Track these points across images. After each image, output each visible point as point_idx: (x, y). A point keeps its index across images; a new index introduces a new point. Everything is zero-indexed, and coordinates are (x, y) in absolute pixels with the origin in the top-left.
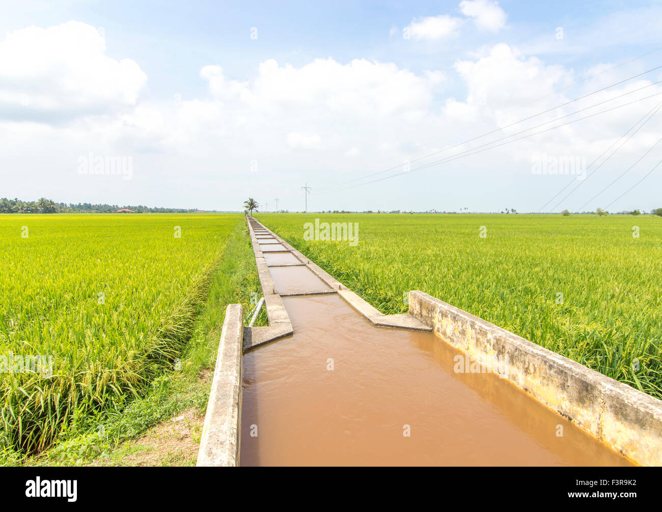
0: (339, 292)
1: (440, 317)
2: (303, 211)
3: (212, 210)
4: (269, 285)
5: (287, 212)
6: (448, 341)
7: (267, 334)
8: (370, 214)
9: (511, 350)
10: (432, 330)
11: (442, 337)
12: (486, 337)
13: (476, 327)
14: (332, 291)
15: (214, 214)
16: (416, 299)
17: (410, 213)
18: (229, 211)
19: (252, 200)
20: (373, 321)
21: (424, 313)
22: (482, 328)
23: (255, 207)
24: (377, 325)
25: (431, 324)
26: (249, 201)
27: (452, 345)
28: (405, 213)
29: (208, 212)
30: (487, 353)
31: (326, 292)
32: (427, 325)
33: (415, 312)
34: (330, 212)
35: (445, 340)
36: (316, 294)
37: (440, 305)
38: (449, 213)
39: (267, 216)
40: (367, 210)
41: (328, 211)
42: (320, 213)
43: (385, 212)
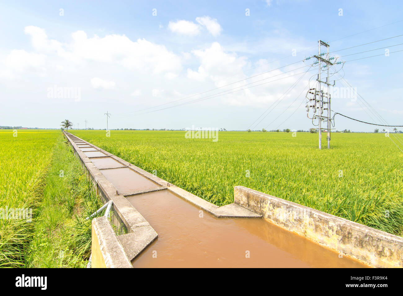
0: (169, 188)
1: (271, 208)
2: (104, 129)
3: (34, 128)
4: (109, 187)
5: (93, 129)
6: (282, 226)
7: (136, 243)
8: (148, 131)
9: (360, 236)
10: (262, 217)
11: (274, 222)
12: (328, 224)
13: (314, 216)
14: (162, 188)
15: (36, 130)
16: (243, 193)
18: (49, 128)
19: (67, 121)
20: (215, 213)
21: (252, 203)
22: (321, 217)
23: (70, 126)
24: (220, 217)
25: (260, 212)
26: (66, 122)
27: (287, 229)
28: (168, 130)
29: (30, 128)
30: (328, 236)
31: (159, 189)
32: (256, 212)
33: (242, 202)
34: (122, 129)
35: (277, 225)
36: (152, 191)
37: (270, 198)
39: (79, 131)
40: (146, 129)
41: (121, 129)
42: (116, 130)
43: (157, 129)
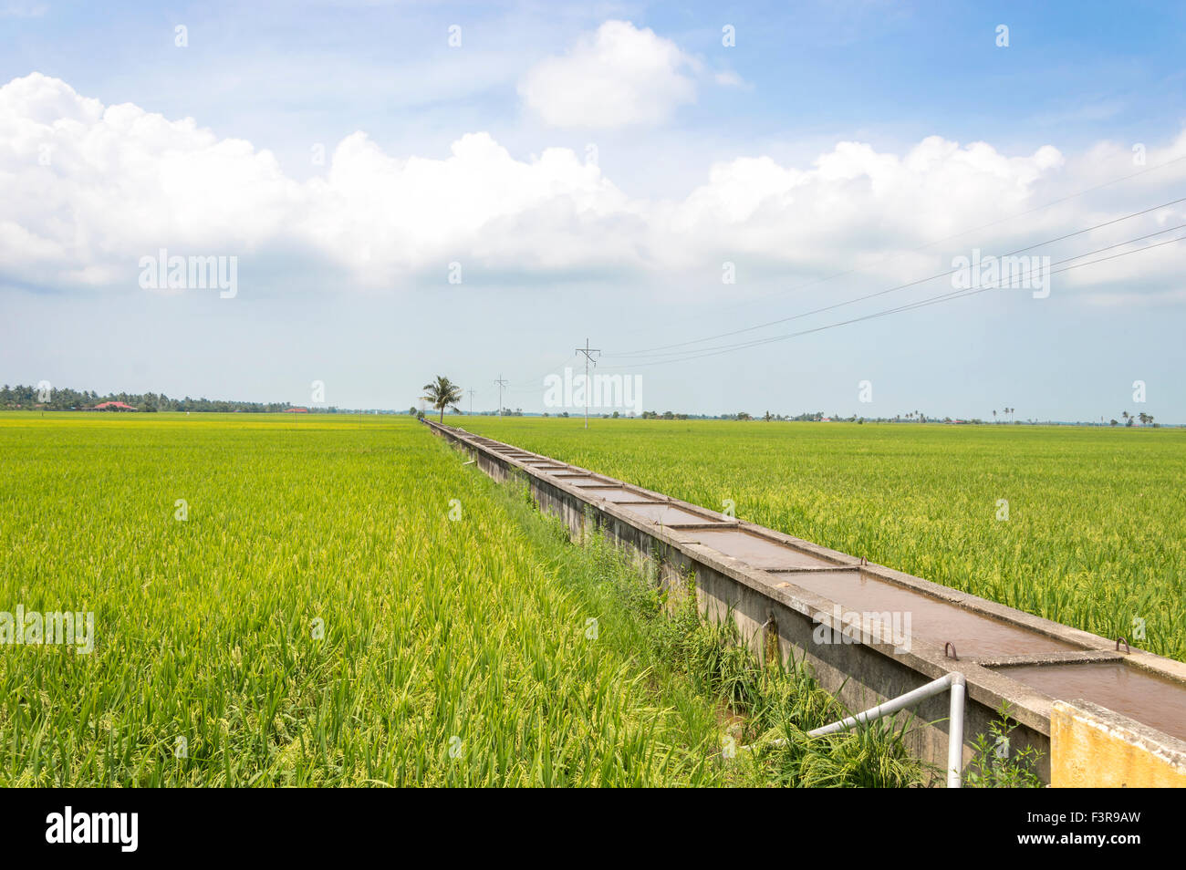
0: (1129, 658)
8: (743, 422)
14: (1101, 656)
17: (852, 420)
23: (452, 400)
26: (438, 384)
28: (837, 419)
31: (1091, 658)
36: (1066, 663)
38: (960, 422)
43: (783, 416)
